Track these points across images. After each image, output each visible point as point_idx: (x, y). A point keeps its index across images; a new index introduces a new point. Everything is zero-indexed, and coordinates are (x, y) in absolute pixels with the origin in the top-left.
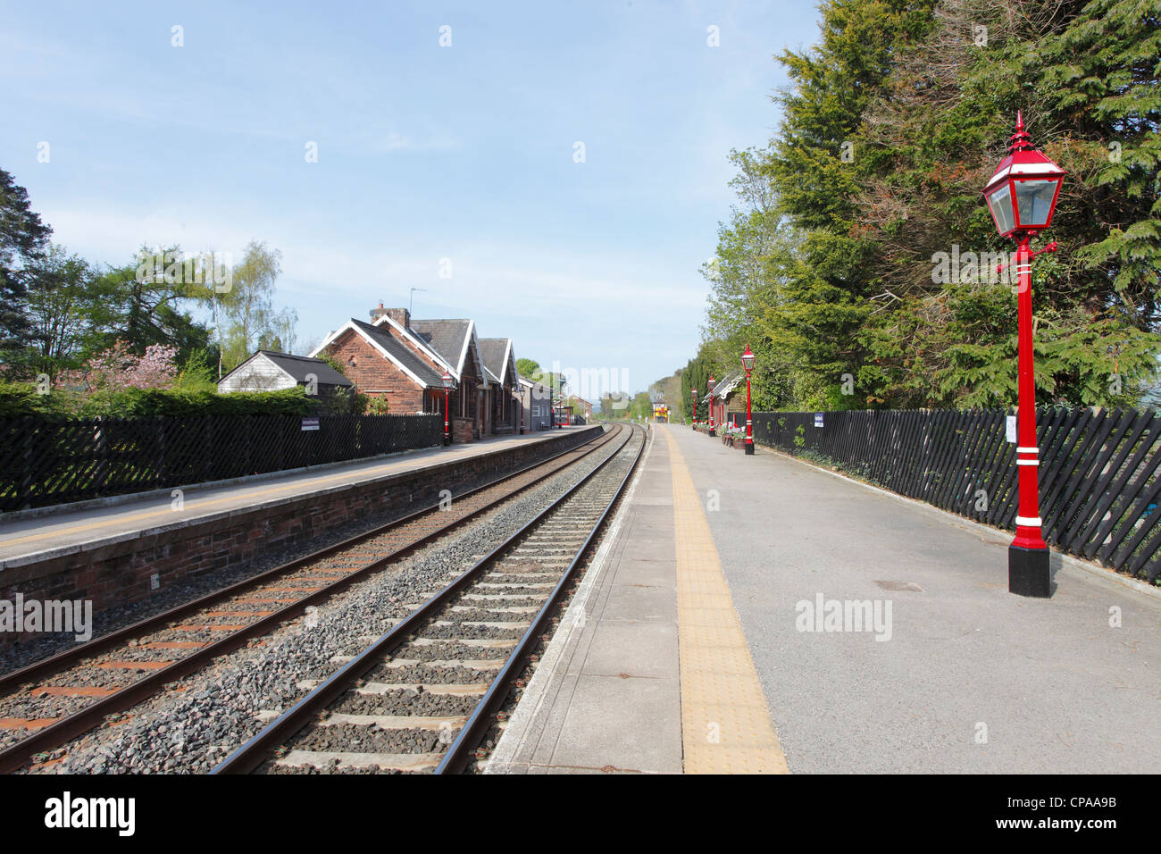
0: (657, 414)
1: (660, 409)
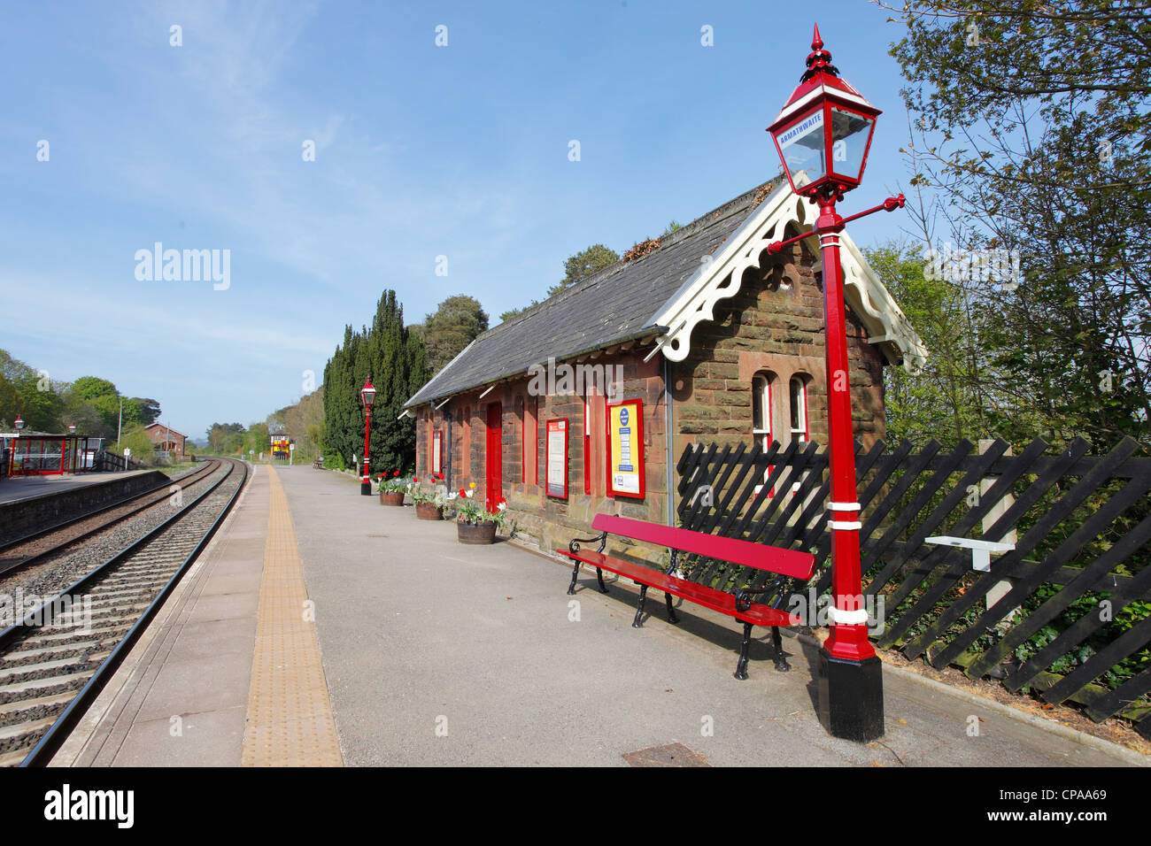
0: (276, 449)
1: (280, 442)
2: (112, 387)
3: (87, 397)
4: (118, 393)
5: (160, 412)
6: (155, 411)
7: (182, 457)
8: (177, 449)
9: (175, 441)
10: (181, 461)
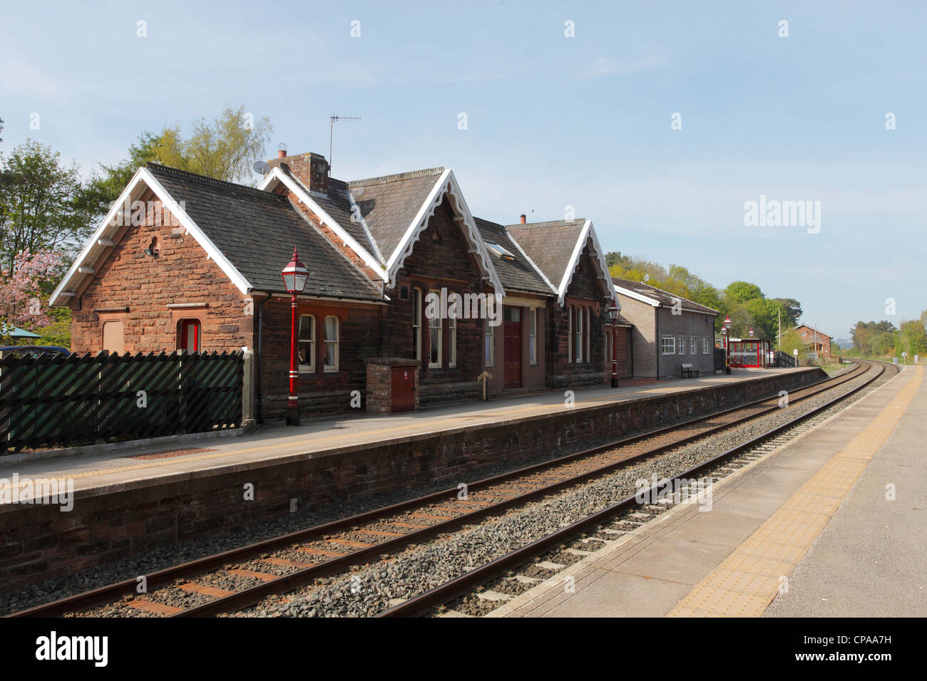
2: (758, 290)
3: (740, 302)
4: (763, 295)
5: (801, 312)
6: (796, 311)
7: (830, 359)
8: (824, 350)
9: (822, 343)
10: (829, 363)
